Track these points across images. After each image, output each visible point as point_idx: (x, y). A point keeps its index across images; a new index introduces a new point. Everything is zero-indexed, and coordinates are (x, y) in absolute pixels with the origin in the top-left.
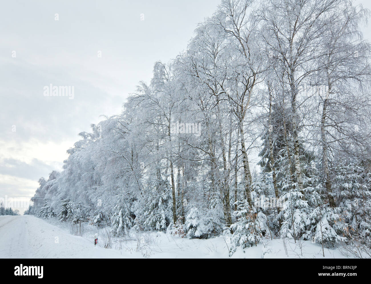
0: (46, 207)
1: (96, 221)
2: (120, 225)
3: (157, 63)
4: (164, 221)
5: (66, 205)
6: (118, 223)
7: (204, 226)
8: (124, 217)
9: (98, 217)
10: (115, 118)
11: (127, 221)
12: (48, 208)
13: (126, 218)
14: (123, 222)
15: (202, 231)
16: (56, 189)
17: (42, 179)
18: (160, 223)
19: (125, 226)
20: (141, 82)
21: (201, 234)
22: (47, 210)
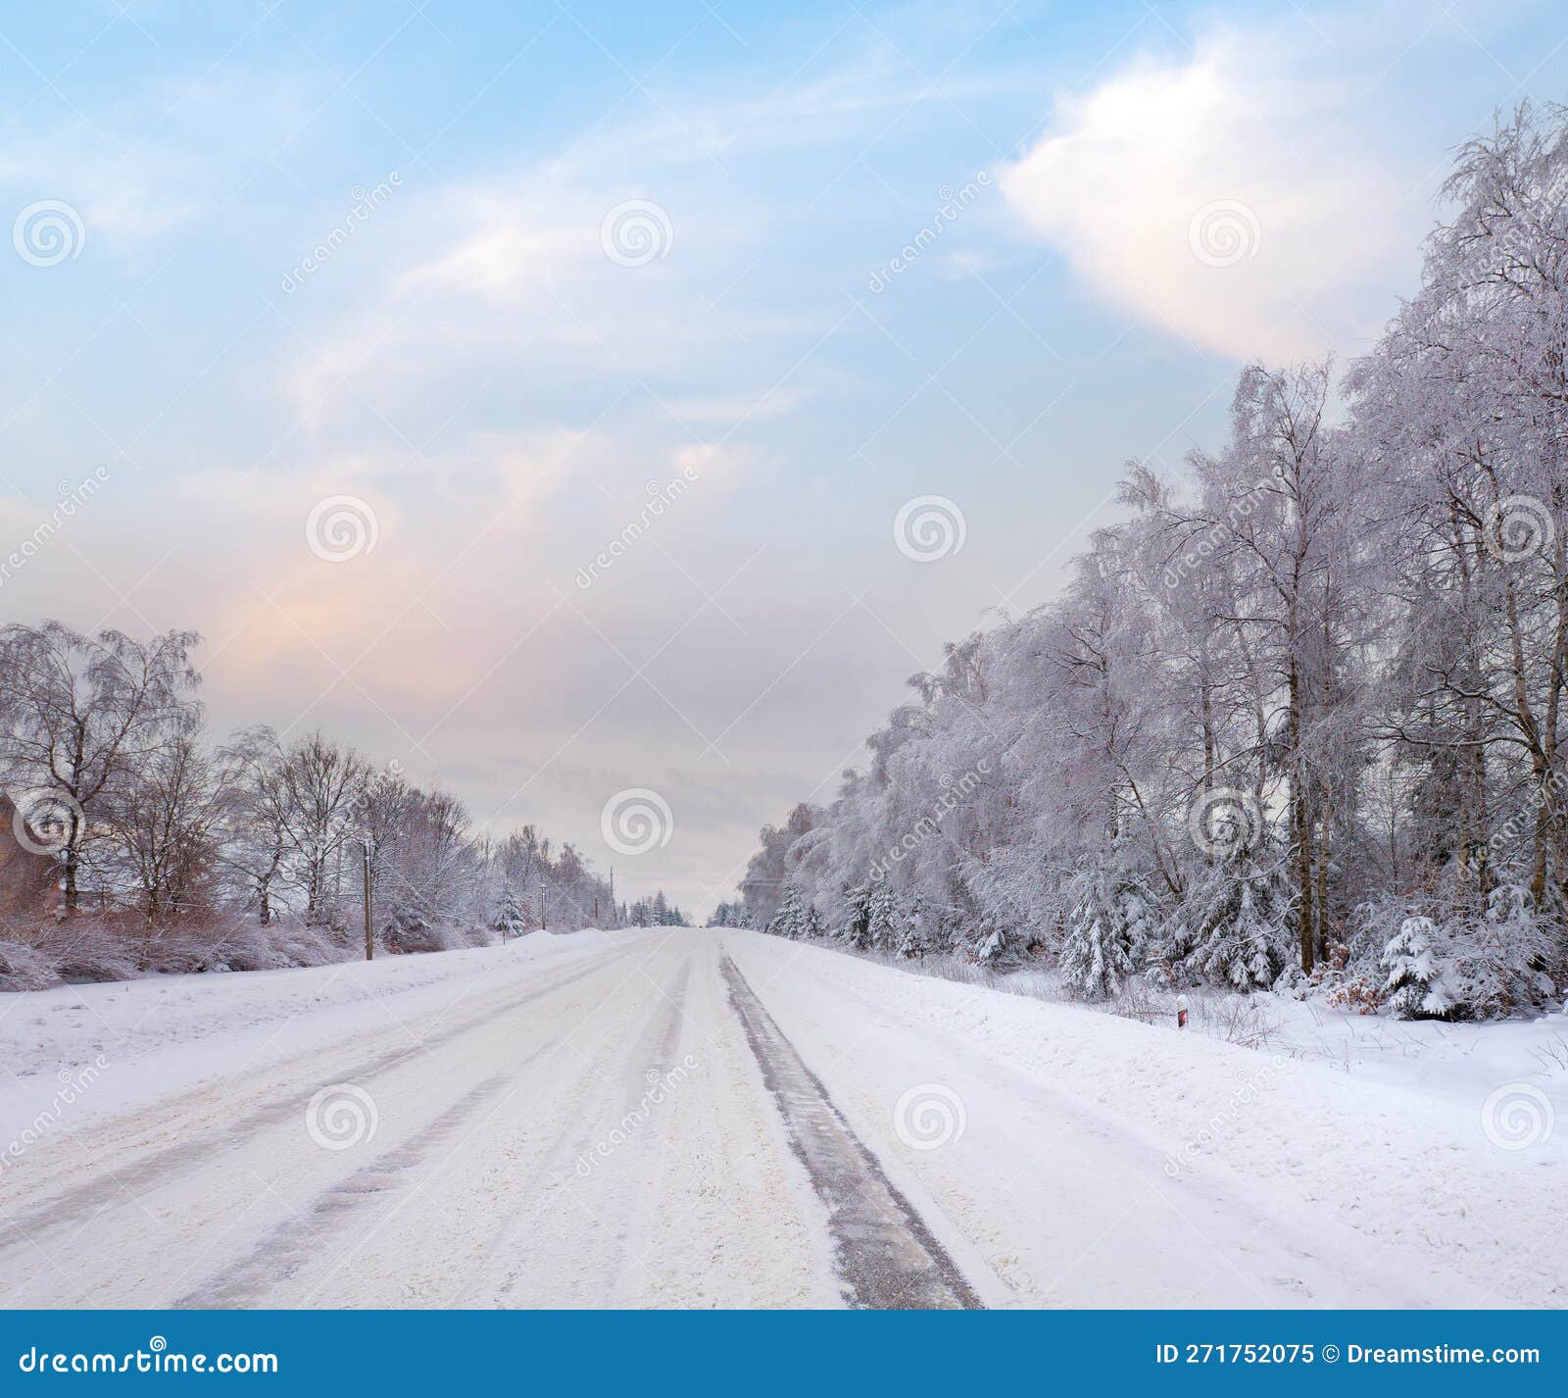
0: (792, 908)
1: (985, 952)
2: (1096, 968)
3: (1248, 373)
4: (1261, 960)
5: (863, 903)
6: (1087, 961)
7: (1459, 979)
8: (1106, 942)
9: (993, 940)
10: (1046, 612)
11: (1119, 957)
12: (796, 912)
13: (1114, 947)
14: (1105, 958)
15: (1450, 997)
16: (822, 860)
17: (769, 828)
18: (1246, 962)
19: (1111, 970)
20: (1130, 463)
21: (1450, 1004)
22: (795, 917)
